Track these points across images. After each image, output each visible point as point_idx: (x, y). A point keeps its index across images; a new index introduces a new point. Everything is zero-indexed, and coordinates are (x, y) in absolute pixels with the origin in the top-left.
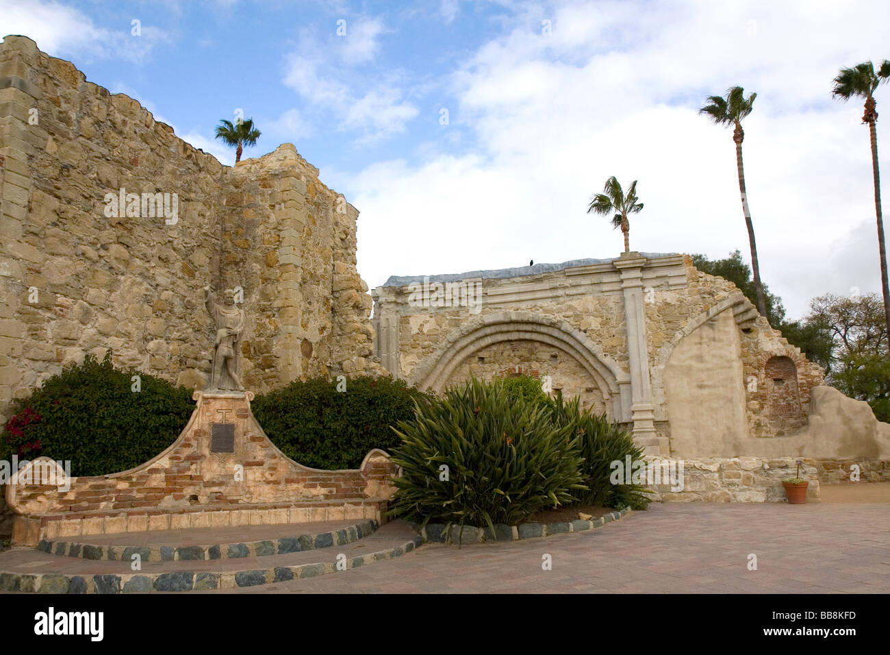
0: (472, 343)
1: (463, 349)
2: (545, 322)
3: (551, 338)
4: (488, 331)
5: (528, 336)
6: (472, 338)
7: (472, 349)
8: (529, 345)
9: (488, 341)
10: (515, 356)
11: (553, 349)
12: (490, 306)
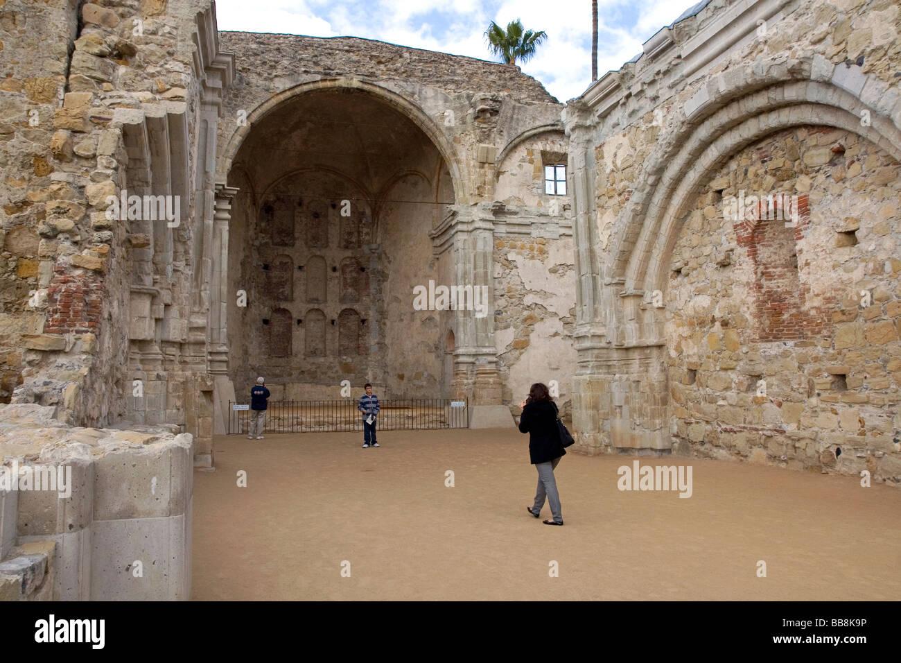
0: (689, 164)
1: (678, 181)
2: (776, 74)
3: (818, 110)
4: (703, 132)
5: (772, 121)
6: (684, 155)
7: (693, 177)
8: (789, 141)
9: (713, 153)
10: (766, 172)
11: (832, 136)
12: (689, 80)
